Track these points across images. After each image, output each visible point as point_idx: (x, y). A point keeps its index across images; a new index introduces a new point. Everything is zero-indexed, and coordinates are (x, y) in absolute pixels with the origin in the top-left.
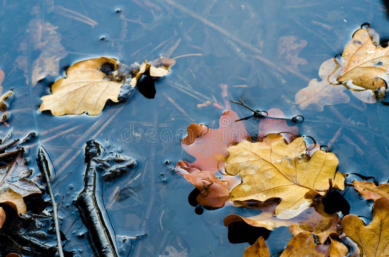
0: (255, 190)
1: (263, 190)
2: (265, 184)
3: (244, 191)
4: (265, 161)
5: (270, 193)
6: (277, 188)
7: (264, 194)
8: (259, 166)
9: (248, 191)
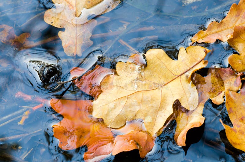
0: (154, 115)
1: (158, 109)
2: (154, 104)
3: (150, 123)
4: (132, 95)
5: (164, 106)
6: (162, 99)
7: (162, 110)
8: (134, 100)
9: (152, 119)
